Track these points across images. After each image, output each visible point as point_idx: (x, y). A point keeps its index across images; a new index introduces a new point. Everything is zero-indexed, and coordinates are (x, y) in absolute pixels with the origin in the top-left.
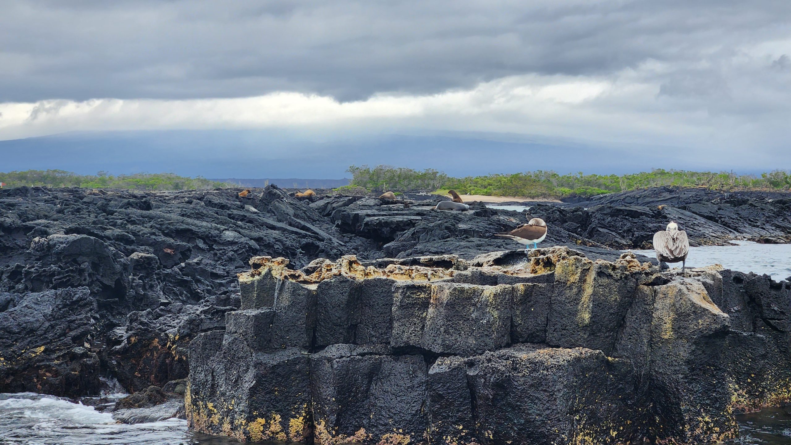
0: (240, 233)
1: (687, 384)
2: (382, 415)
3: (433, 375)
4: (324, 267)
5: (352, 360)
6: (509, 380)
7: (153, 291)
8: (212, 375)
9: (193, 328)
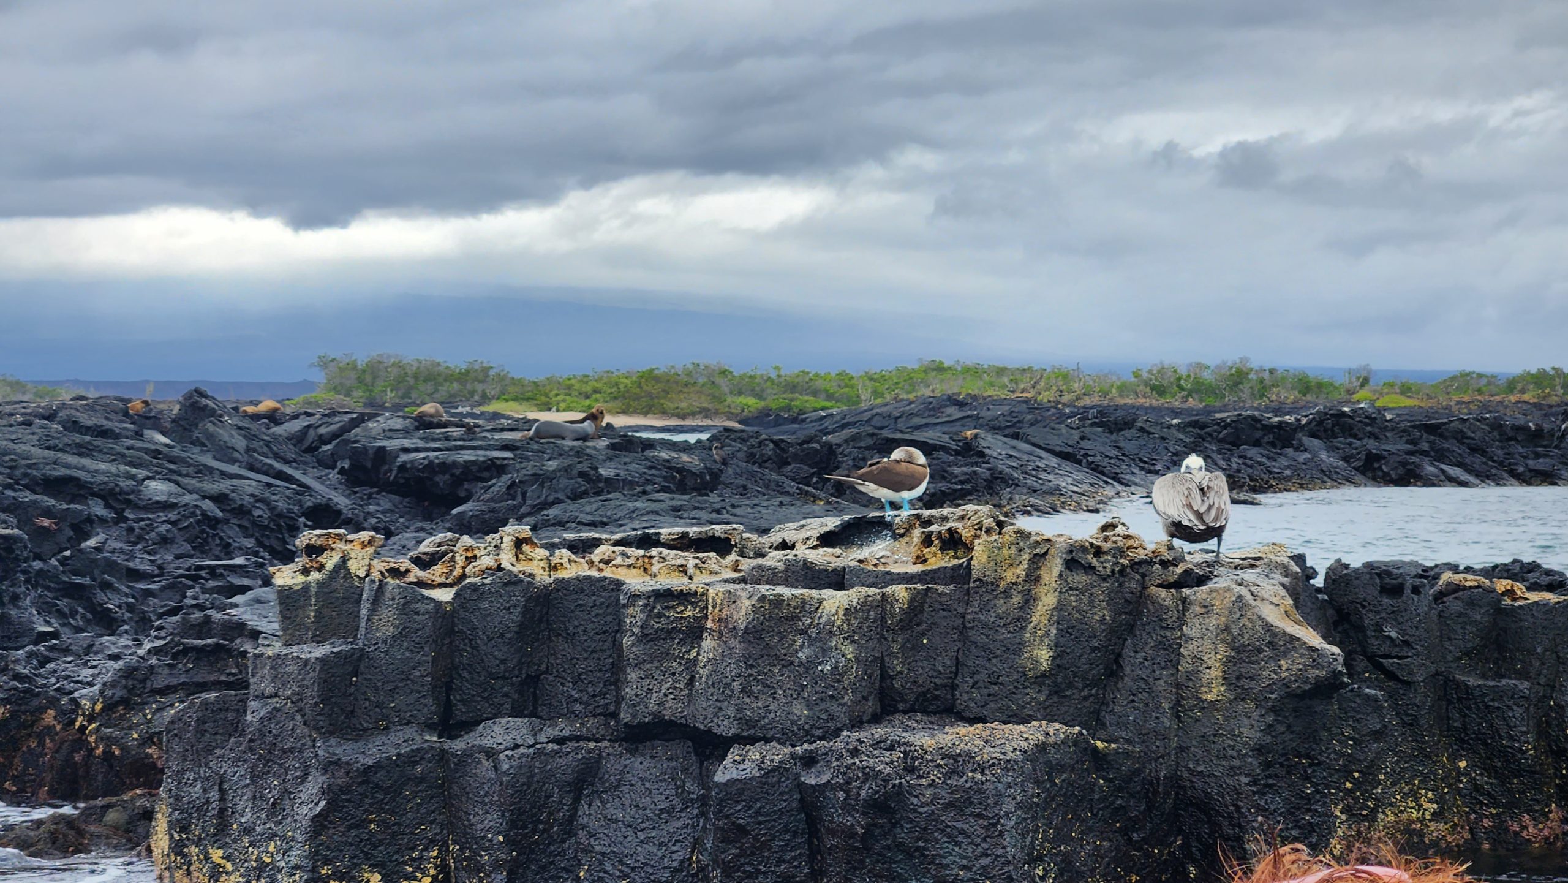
0: (178, 484)
1: (1256, 797)
2: (606, 872)
3: (725, 784)
4: (461, 551)
5: (540, 753)
6: (899, 794)
7: (19, 608)
8: (221, 790)
9: (134, 687)
